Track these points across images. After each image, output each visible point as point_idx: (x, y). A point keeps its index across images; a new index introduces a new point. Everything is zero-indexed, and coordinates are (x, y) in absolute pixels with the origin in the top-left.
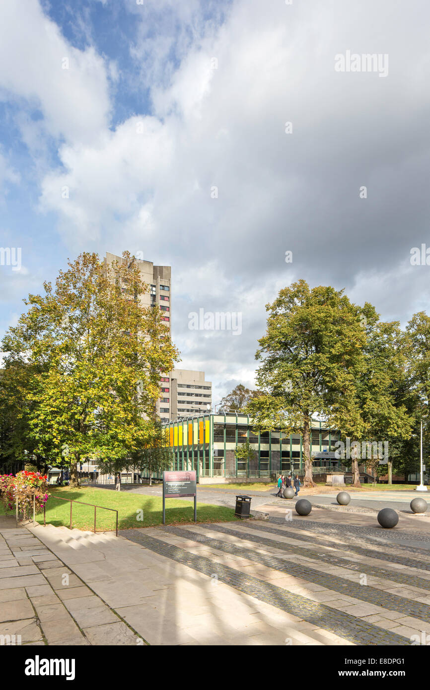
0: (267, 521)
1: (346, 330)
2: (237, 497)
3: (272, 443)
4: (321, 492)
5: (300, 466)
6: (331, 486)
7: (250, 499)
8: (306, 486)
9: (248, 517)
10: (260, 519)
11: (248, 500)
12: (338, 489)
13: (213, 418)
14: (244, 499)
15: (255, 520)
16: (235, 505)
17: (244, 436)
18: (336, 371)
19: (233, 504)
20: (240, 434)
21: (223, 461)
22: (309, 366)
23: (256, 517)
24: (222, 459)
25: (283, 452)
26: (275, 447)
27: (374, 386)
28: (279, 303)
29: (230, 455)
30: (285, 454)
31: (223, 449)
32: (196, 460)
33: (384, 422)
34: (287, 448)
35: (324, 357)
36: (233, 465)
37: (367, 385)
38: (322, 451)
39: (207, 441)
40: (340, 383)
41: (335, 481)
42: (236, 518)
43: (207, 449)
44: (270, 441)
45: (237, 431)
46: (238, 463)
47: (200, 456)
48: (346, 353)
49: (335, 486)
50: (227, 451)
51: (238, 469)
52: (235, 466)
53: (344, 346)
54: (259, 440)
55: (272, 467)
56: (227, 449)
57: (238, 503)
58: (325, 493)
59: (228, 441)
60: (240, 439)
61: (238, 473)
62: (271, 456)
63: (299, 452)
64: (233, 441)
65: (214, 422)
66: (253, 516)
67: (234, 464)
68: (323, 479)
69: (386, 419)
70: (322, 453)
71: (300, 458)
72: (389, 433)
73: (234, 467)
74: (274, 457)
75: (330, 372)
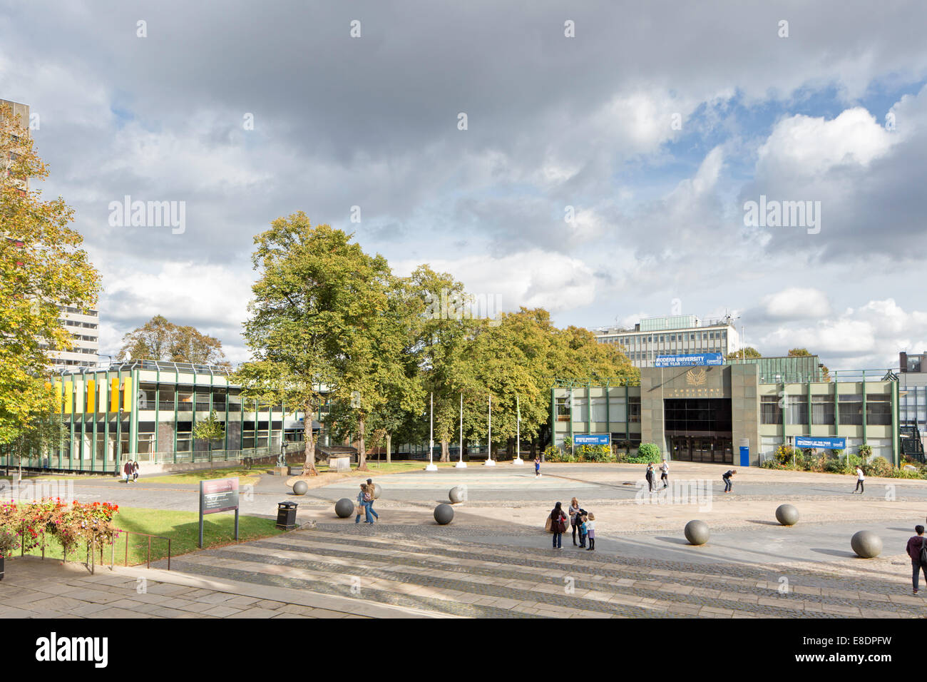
0: (314, 529)
1: (363, 287)
2: (280, 504)
3: (230, 411)
4: (328, 482)
5: (268, 441)
6: (336, 472)
7: (296, 505)
8: (307, 474)
9: (293, 528)
10: (308, 529)
11: (294, 507)
12: (346, 476)
13: (138, 374)
14: (287, 506)
15: (302, 529)
16: (276, 514)
17: (188, 401)
18: (352, 334)
19: (274, 512)
20: (181, 398)
21: (154, 438)
22: (320, 326)
23: (304, 527)
24: (151, 435)
25: (245, 422)
26: (235, 417)
27: (384, 351)
28: (273, 236)
29: (165, 429)
30: (248, 425)
31: (155, 420)
32: (102, 437)
33: (396, 393)
34: (252, 417)
35: (338, 316)
36: (170, 444)
37: (377, 349)
38: (298, 419)
39: (127, 409)
40: (357, 349)
41: (341, 465)
42: (278, 530)
43: (127, 420)
44: (227, 407)
45: (176, 394)
46: (178, 441)
47: (110, 431)
48: (363, 315)
49: (341, 471)
50: (161, 423)
51: (179, 450)
52: (173, 445)
53: (363, 307)
54: (211, 406)
55: (229, 444)
56: (160, 420)
57: (280, 511)
58: (334, 482)
59: (162, 408)
60: (181, 405)
61: (177, 456)
62: (228, 429)
63: (268, 422)
64: (171, 408)
65: (141, 379)
66: (299, 526)
67: (171, 442)
68: (301, 458)
69: (399, 390)
70: (298, 423)
71: (268, 431)
72: (402, 407)
73: (171, 447)
74: (232, 430)
75: (344, 335)
